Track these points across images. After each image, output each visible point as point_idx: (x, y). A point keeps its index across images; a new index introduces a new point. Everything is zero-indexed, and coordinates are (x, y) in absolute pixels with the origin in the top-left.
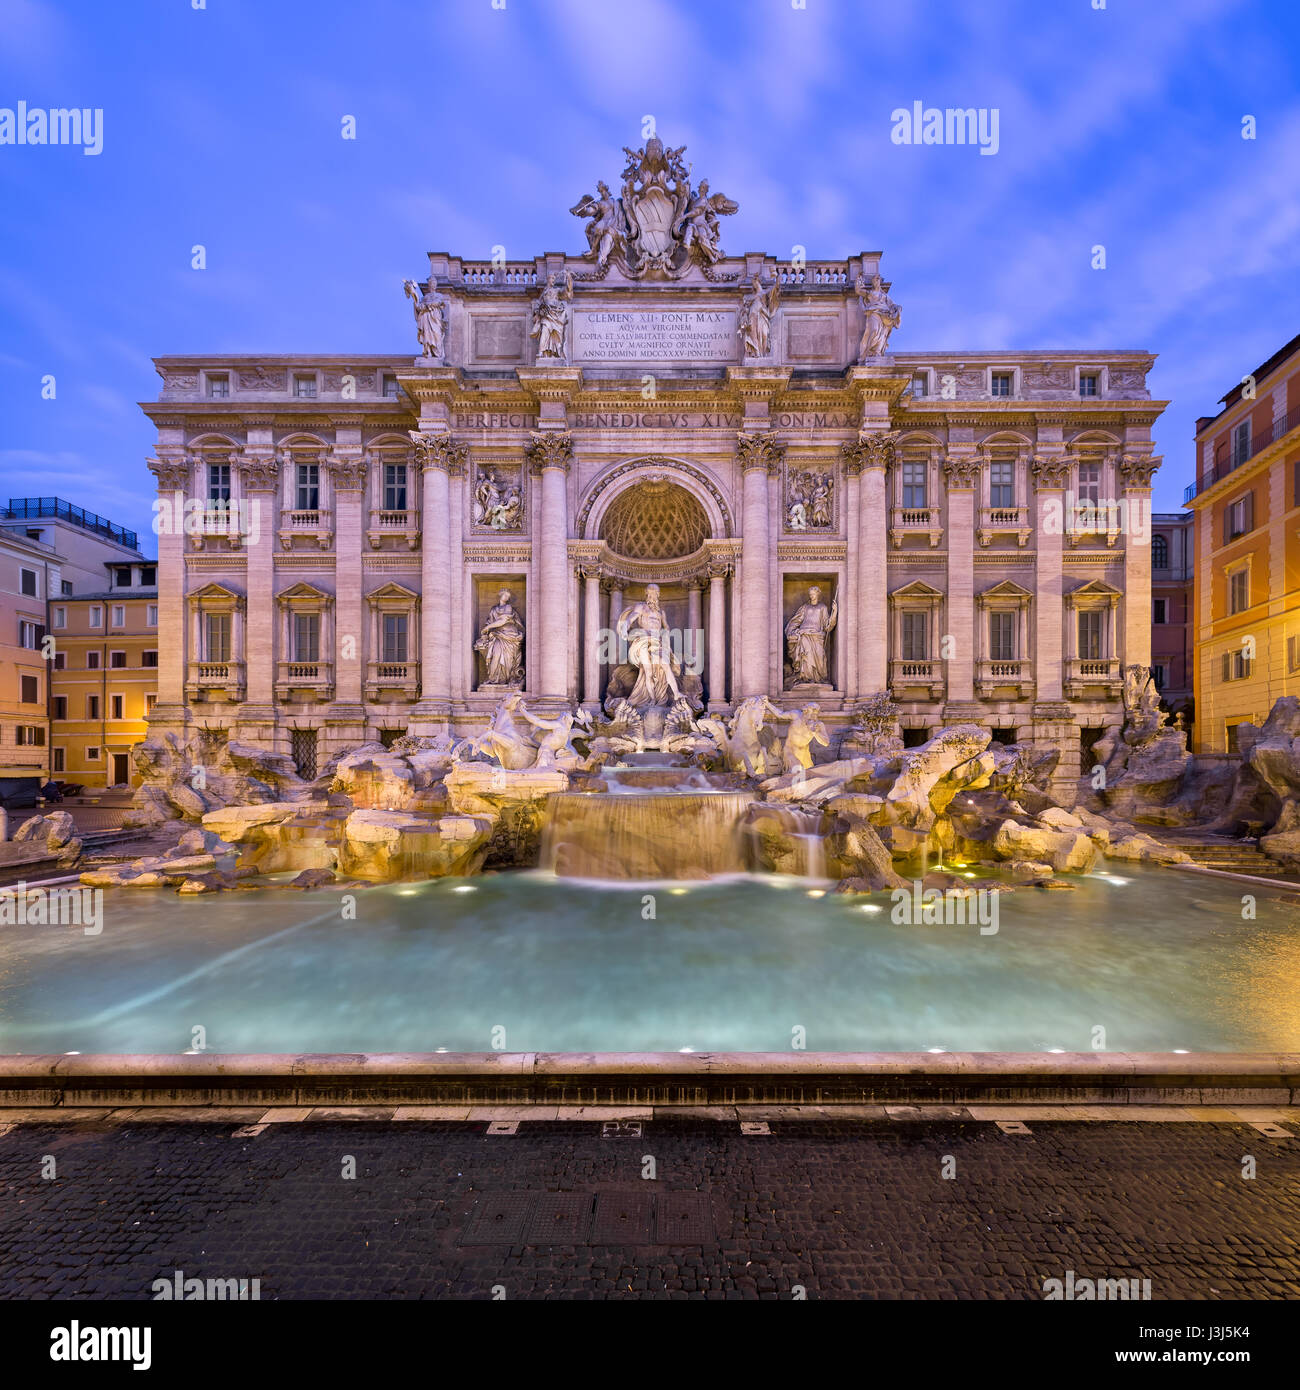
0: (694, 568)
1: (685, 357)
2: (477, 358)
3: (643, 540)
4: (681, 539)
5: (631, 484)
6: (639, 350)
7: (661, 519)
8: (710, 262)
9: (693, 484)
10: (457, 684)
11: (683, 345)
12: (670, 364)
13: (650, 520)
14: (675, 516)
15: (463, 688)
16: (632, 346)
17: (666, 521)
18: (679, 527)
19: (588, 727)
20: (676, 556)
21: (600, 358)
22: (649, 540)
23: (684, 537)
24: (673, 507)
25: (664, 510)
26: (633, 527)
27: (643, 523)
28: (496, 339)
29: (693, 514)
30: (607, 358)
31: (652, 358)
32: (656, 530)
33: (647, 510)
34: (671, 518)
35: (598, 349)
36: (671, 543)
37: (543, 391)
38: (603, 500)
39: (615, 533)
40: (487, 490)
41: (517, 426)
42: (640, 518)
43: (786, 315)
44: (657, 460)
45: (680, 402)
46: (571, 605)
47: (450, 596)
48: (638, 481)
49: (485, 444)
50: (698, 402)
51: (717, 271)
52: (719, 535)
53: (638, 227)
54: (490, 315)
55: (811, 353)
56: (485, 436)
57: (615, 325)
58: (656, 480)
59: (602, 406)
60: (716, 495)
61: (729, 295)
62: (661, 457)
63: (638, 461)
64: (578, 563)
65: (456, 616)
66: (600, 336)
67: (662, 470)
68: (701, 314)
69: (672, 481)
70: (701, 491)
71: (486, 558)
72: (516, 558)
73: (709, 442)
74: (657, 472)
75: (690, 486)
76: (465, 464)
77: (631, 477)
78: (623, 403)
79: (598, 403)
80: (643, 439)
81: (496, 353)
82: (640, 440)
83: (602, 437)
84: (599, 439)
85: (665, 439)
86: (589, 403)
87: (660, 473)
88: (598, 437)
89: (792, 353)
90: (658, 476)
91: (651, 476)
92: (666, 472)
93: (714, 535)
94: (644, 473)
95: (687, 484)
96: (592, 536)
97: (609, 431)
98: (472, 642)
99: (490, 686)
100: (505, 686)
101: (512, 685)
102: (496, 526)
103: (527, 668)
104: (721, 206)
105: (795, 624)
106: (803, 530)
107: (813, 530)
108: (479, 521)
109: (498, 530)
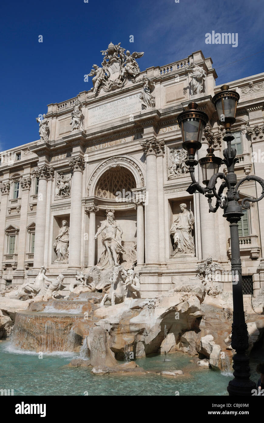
1: (126, 115)
2: (59, 135)
5: (106, 170)
6: (109, 117)
9: (129, 165)
10: (45, 261)
11: (125, 110)
15: (48, 263)
16: (107, 116)
19: (81, 279)
28: (65, 127)
30: (98, 123)
31: (114, 118)
35: (95, 120)
38: (95, 179)
40: (59, 182)
43: (164, 86)
44: (115, 158)
45: (122, 133)
46: (83, 225)
47: (45, 226)
48: (108, 169)
49: (59, 165)
50: (128, 132)
51: (137, 79)
52: (139, 186)
53: (109, 73)
54: (64, 119)
55: (176, 98)
56: (59, 162)
57: (102, 110)
58: (115, 166)
59: (95, 142)
60: (138, 168)
61: (141, 86)
62: (116, 156)
63: (108, 160)
64: (86, 207)
65: (47, 233)
66: (96, 115)
67: (116, 162)
68: (131, 97)
69: (120, 165)
70: (132, 167)
71: (58, 209)
72: (67, 208)
73: (134, 146)
74: (115, 163)
75: (128, 166)
76: (53, 174)
77: (105, 167)
78: (102, 139)
79: (93, 141)
80: (109, 151)
81: (65, 132)
82: (108, 151)
83: (95, 154)
84: (94, 155)
85: (117, 149)
86: (90, 142)
87: (116, 163)
88: (94, 154)
89: (168, 100)
90: (115, 164)
91: (113, 165)
92: (118, 163)
93: (137, 186)
94: (110, 165)
95: (126, 166)
96: (91, 193)
97: (97, 151)
98: (53, 244)
99: (57, 261)
100: (62, 262)
101: (65, 261)
102: (62, 196)
103: (69, 253)
104: (136, 56)
105: (176, 223)
106: (177, 177)
107: (182, 175)
108: (57, 195)
109: (63, 197)
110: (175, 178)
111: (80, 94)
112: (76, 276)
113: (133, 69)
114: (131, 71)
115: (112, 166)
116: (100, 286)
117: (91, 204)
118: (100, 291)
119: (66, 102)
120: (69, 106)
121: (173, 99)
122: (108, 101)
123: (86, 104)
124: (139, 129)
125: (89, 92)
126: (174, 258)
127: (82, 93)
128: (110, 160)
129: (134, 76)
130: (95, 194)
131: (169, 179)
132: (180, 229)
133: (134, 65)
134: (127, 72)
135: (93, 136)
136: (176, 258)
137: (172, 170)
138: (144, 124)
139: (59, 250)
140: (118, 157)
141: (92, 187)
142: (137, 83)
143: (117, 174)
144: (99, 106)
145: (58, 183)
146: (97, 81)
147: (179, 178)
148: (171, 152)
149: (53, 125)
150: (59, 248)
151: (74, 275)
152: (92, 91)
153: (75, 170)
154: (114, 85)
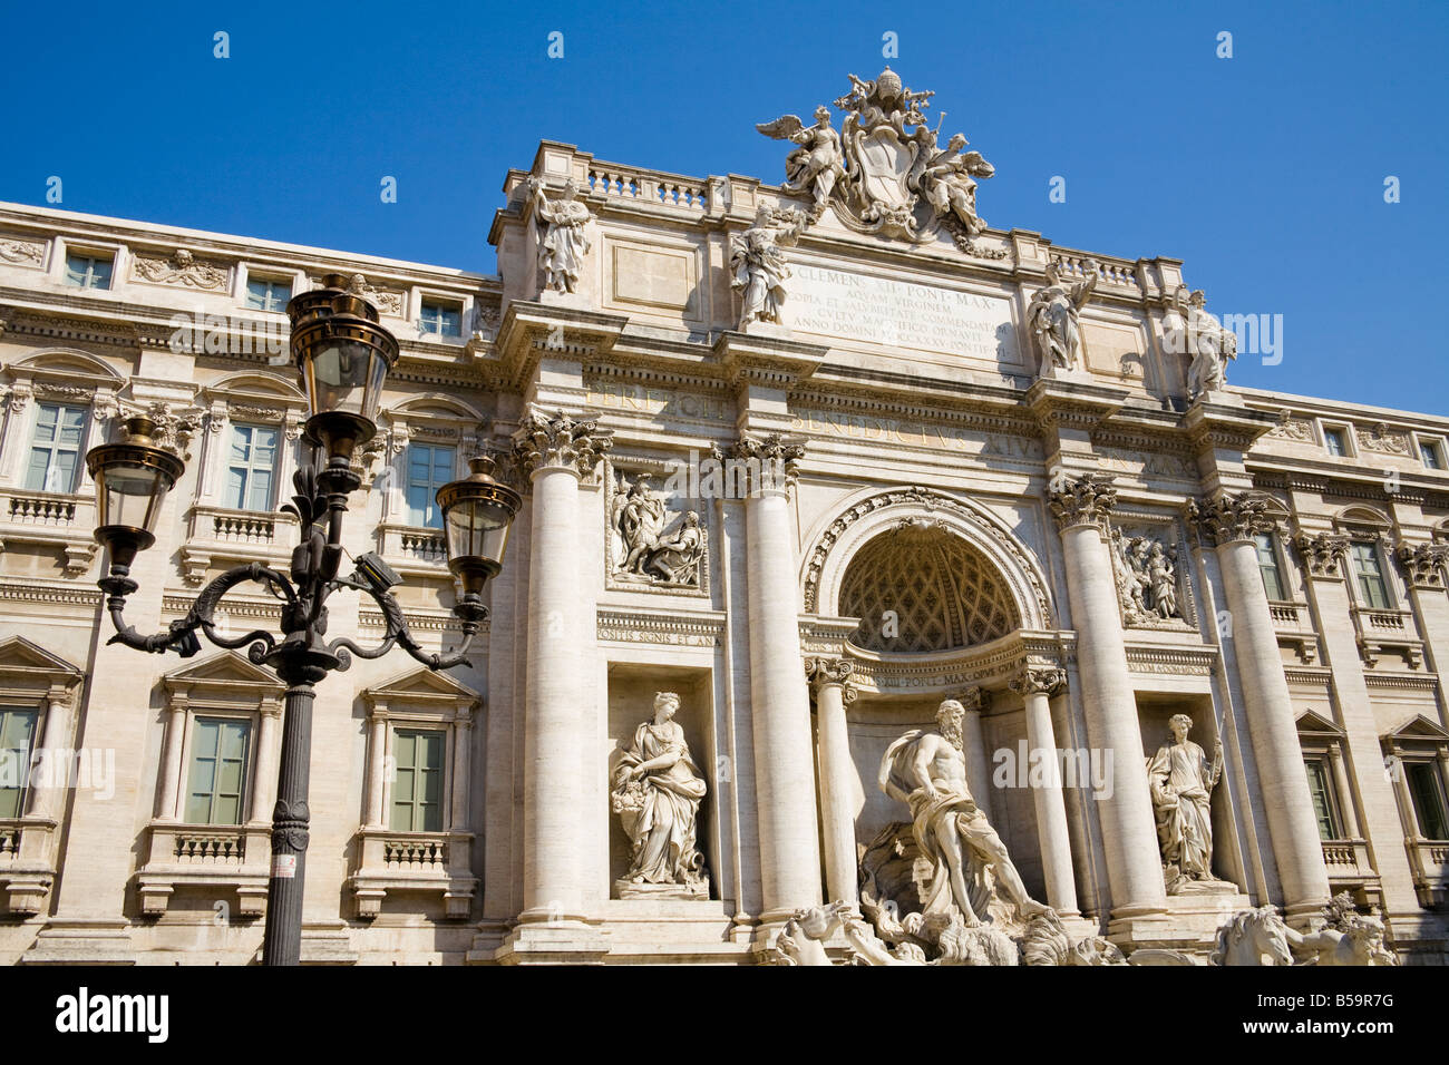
0: (970, 673)
2: (615, 300)
4: (933, 619)
5: (886, 528)
6: (878, 329)
7: (901, 585)
8: (966, 231)
11: (943, 330)
13: (883, 585)
14: (928, 585)
15: (592, 890)
16: (867, 321)
17: (910, 589)
18: (931, 601)
20: (922, 649)
23: (941, 617)
24: (927, 569)
25: (911, 571)
27: (871, 588)
28: (648, 277)
29: (965, 581)
30: (831, 332)
33: (883, 568)
34: (919, 585)
36: (914, 626)
37: (757, 371)
38: (842, 550)
41: (693, 415)
42: (868, 582)
44: (923, 494)
45: (956, 414)
48: (896, 524)
49: (638, 436)
50: (981, 417)
51: (980, 243)
53: (861, 166)
54: (637, 241)
56: (639, 423)
58: (927, 524)
59: (836, 402)
60: (1021, 558)
61: (999, 277)
62: (930, 490)
63: (894, 493)
64: (809, 655)
66: (817, 299)
67: (931, 510)
68: (962, 294)
69: (950, 529)
71: (636, 635)
72: (693, 639)
73: (1002, 478)
74: (923, 513)
75: (980, 541)
77: (885, 516)
78: (870, 402)
79: (829, 397)
80: (901, 461)
81: (649, 299)
82: (896, 460)
83: (836, 450)
84: (831, 453)
85: (935, 465)
86: (816, 395)
87: (930, 515)
88: (831, 449)
90: (928, 519)
91: (920, 518)
92: (938, 515)
93: (1025, 621)
94: (906, 512)
95: (975, 538)
96: (829, 605)
97: (848, 441)
99: (647, 887)
102: (653, 579)
104: (975, 168)
106: (1149, 624)
107: (1163, 624)
108: (623, 566)
109: (653, 585)
110: (1143, 625)
111: (732, 179)
115: (916, 522)
119: (638, 172)
122: (870, 269)
124: (1022, 425)
125: (769, 190)
126: (1183, 894)
127: (745, 181)
128: (904, 493)
129: (975, 230)
132: (1190, 798)
133: (971, 190)
135: (849, 379)
136: (1189, 894)
137: (1127, 595)
138: (1065, 417)
140: (935, 495)
141: (829, 578)
142: (978, 257)
144: (826, 267)
145: (635, 514)
146: (831, 175)
147: (1160, 630)
154: (894, 222)
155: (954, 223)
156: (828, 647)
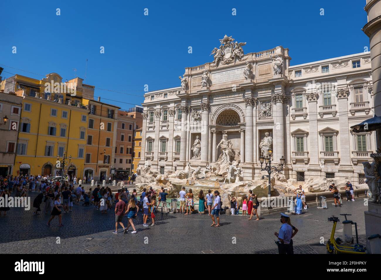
1: (234, 80)
2: (193, 87)
3: (231, 120)
6: (224, 80)
9: (236, 109)
11: (234, 77)
12: (230, 83)
16: (223, 79)
19: (209, 169)
21: (217, 83)
22: (233, 120)
26: (228, 118)
31: (227, 81)
32: (234, 118)
35: (216, 81)
37: (203, 94)
38: (216, 115)
39: (223, 120)
40: (194, 114)
43: (258, 65)
44: (228, 104)
46: (210, 140)
47: (186, 139)
48: (224, 110)
49: (194, 105)
51: (242, 59)
52: (242, 122)
53: (224, 53)
54: (196, 78)
55: (265, 73)
57: (220, 75)
60: (242, 111)
63: (224, 105)
64: (211, 130)
65: (187, 143)
66: (216, 78)
68: (238, 70)
69: (231, 109)
70: (238, 111)
73: (239, 99)
76: (191, 111)
77: (222, 109)
78: (220, 93)
79: (215, 94)
81: (197, 86)
82: (225, 100)
84: (216, 101)
85: (230, 100)
86: (213, 94)
89: (260, 74)
91: (227, 108)
92: (230, 107)
93: (241, 121)
94: (225, 108)
96: (214, 123)
97: (218, 99)
98: (191, 148)
99: (194, 158)
100: (197, 158)
101: (199, 158)
103: (201, 154)
104: (242, 45)
105: (263, 142)
107: (266, 118)
110: (263, 118)
112: (206, 167)
113: (240, 53)
114: (238, 55)
116: (221, 173)
117: (214, 129)
118: (221, 175)
119: (197, 67)
120: (199, 70)
121: (263, 73)
123: (210, 71)
127: (207, 63)
129: (240, 57)
130: (216, 123)
131: (259, 119)
132: (265, 146)
133: (240, 50)
134: (236, 55)
135: (216, 91)
137: (261, 114)
138: (246, 88)
139: (195, 152)
140: (230, 104)
141: (214, 119)
142: (242, 61)
143: (229, 113)
144: (218, 73)
146: (217, 58)
148: (261, 104)
149: (190, 81)
150: (195, 151)
151: (205, 167)
152: (214, 63)
153: (205, 110)
154: (228, 61)
155: (237, 57)
156: (214, 128)
